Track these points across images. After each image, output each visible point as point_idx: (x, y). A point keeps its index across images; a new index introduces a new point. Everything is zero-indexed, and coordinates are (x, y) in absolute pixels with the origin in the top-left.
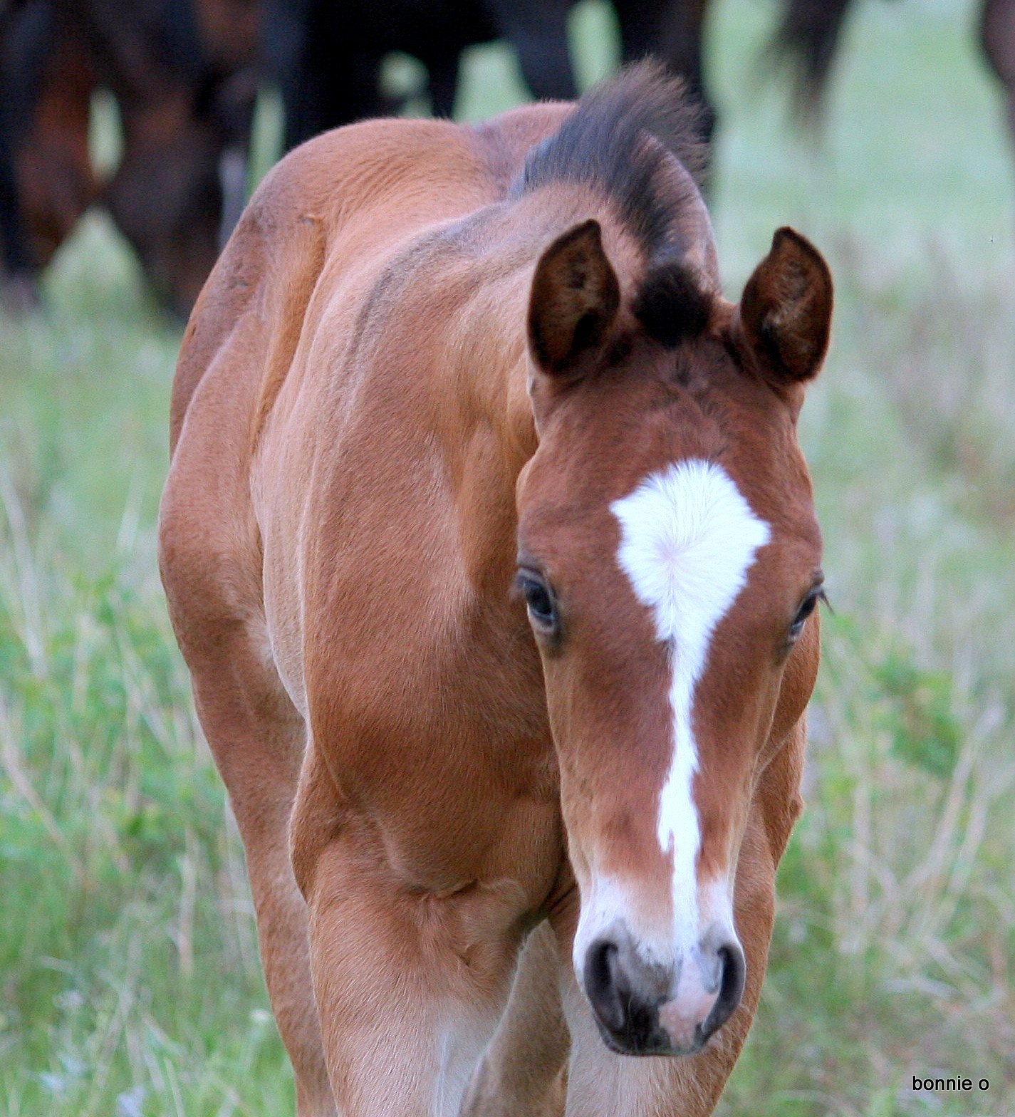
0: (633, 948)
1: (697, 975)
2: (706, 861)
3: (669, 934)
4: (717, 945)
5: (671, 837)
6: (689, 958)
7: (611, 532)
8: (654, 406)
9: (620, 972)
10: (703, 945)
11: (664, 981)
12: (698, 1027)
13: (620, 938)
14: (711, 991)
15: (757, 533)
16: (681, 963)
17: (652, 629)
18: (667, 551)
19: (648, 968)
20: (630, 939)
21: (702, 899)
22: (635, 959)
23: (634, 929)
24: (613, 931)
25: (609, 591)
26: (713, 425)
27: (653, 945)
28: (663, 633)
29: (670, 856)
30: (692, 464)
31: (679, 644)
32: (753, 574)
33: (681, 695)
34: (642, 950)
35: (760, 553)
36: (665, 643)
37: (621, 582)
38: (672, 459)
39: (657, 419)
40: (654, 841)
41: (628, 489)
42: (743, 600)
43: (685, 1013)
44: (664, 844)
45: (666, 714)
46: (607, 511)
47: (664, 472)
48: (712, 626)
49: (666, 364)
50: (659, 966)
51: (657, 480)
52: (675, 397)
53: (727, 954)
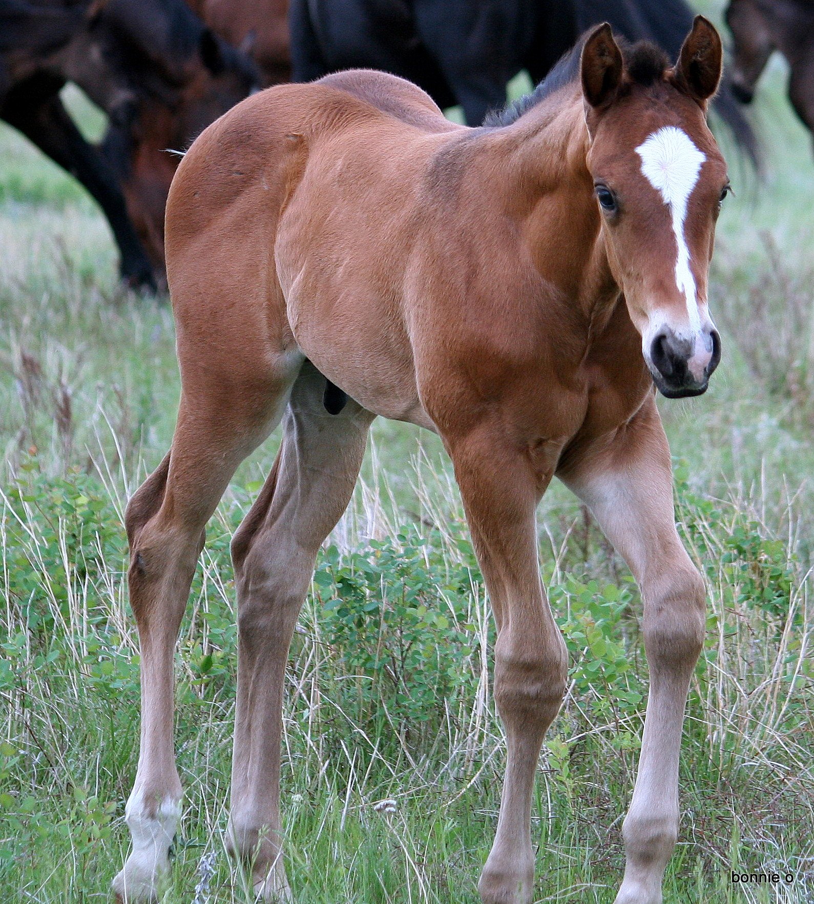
0: (672, 335)
1: (702, 343)
2: (699, 296)
3: (688, 325)
4: (710, 331)
5: (683, 285)
6: (698, 336)
7: (637, 161)
8: (647, 108)
9: (669, 347)
10: (704, 330)
11: (688, 348)
12: (705, 369)
13: (666, 332)
14: (709, 351)
15: (701, 157)
16: (695, 338)
17: (661, 200)
18: (663, 166)
19: (681, 342)
20: (671, 331)
21: (700, 311)
22: (675, 339)
23: (671, 327)
24: (662, 330)
25: (640, 185)
26: (675, 114)
27: (681, 331)
28: (666, 200)
29: (684, 293)
30: (669, 128)
31: (673, 204)
32: (701, 173)
33: (678, 226)
34: (677, 335)
35: (703, 165)
36: (668, 204)
37: (645, 181)
38: (659, 127)
39: (650, 112)
40: (676, 287)
41: (642, 141)
42: (698, 185)
43: (699, 362)
44: (680, 290)
45: (673, 235)
46: (633, 152)
47: (657, 133)
48: (687, 196)
49: (649, 93)
50: (685, 340)
51: (654, 135)
52: (655, 104)
53: (714, 335)
